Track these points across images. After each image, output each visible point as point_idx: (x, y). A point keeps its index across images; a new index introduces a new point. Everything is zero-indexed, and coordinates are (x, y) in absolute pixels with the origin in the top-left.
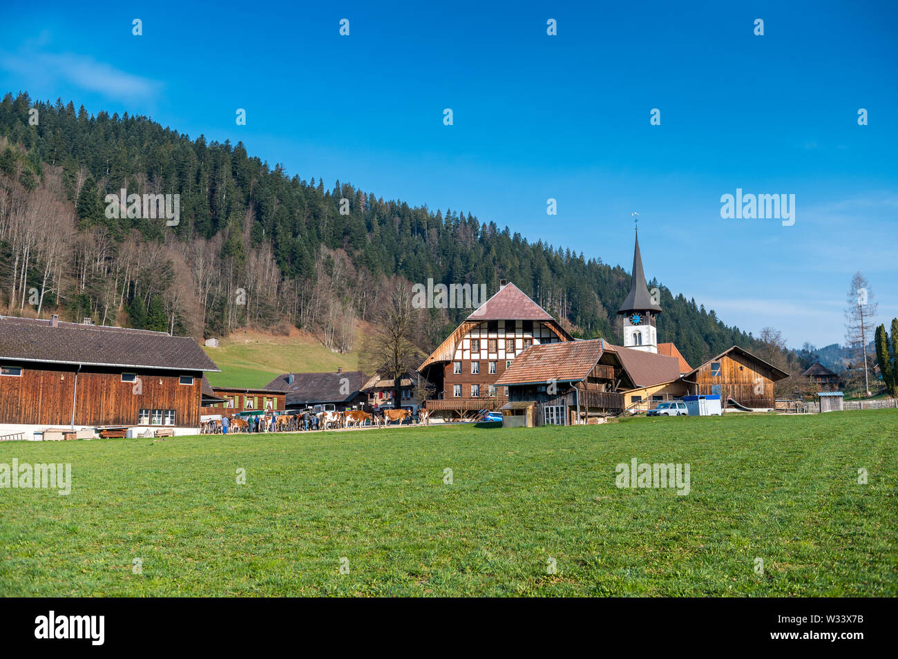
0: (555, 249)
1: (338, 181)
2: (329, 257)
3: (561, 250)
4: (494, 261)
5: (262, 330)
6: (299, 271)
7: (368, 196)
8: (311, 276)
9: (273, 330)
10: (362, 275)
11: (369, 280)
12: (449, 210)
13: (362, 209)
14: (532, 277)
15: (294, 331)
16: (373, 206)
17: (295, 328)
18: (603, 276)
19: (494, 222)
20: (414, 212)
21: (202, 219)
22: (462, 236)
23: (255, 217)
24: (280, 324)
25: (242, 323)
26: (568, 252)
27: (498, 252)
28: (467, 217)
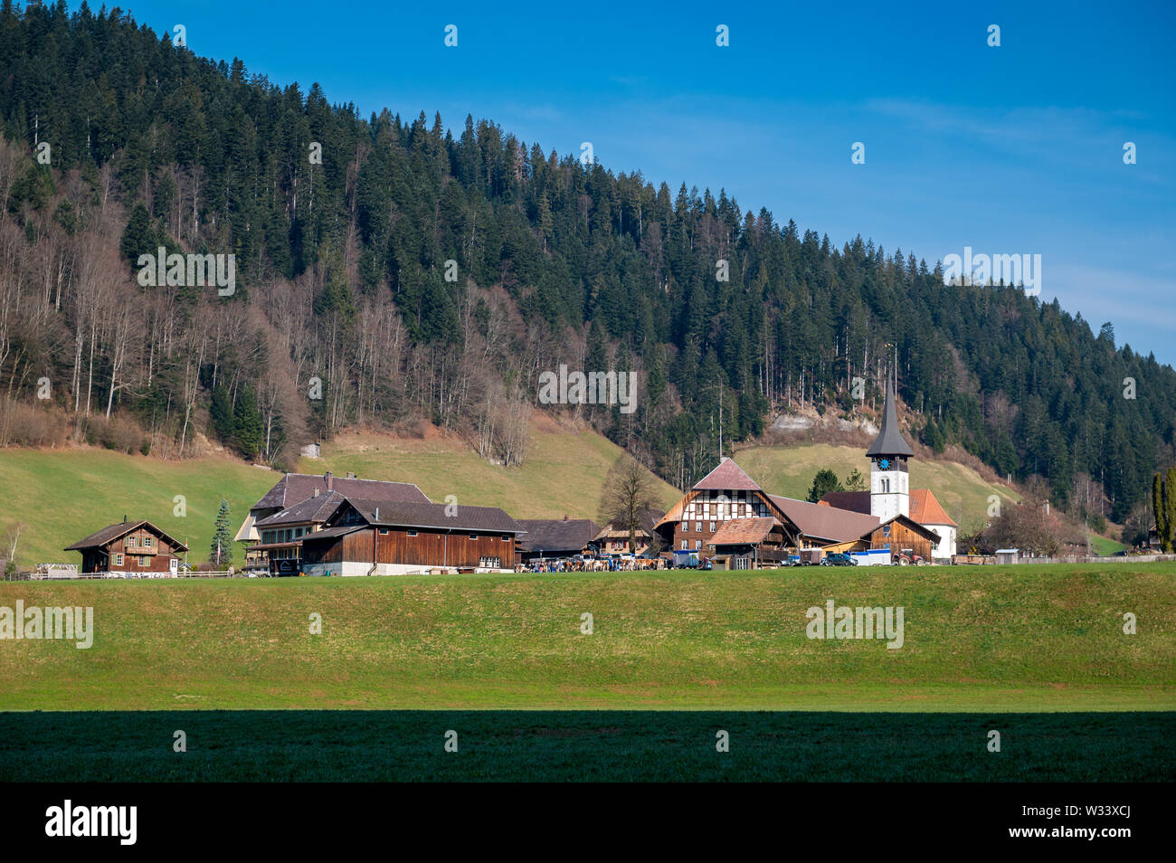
0: (889, 254)
1: (470, 117)
2: (481, 303)
3: (899, 256)
4: (764, 294)
5: (383, 430)
6: (436, 331)
7: (529, 150)
8: (456, 339)
9: (398, 430)
10: (535, 330)
11: (546, 338)
12: (684, 185)
13: (519, 176)
14: (833, 323)
15: (430, 430)
16: (539, 170)
17: (432, 425)
18: (977, 308)
19: (768, 210)
20: (618, 186)
21: (279, 244)
22: (709, 238)
23: (360, 236)
24: (409, 419)
25: (352, 418)
26: (913, 261)
27: (773, 274)
28: (717, 199)
